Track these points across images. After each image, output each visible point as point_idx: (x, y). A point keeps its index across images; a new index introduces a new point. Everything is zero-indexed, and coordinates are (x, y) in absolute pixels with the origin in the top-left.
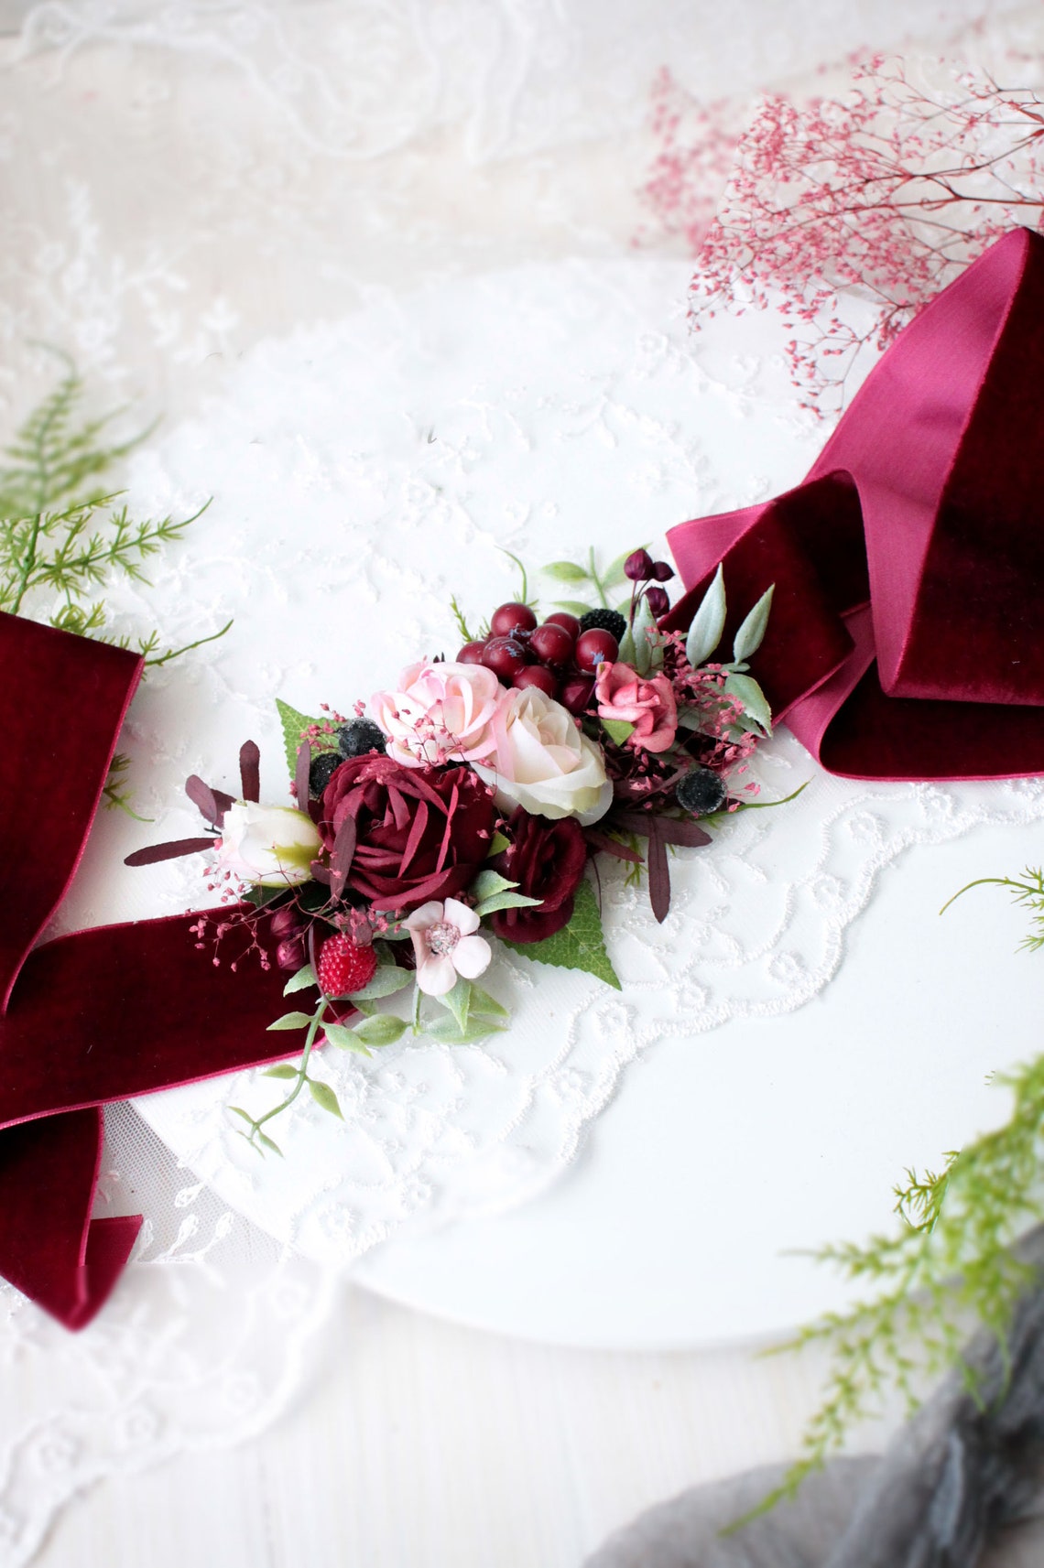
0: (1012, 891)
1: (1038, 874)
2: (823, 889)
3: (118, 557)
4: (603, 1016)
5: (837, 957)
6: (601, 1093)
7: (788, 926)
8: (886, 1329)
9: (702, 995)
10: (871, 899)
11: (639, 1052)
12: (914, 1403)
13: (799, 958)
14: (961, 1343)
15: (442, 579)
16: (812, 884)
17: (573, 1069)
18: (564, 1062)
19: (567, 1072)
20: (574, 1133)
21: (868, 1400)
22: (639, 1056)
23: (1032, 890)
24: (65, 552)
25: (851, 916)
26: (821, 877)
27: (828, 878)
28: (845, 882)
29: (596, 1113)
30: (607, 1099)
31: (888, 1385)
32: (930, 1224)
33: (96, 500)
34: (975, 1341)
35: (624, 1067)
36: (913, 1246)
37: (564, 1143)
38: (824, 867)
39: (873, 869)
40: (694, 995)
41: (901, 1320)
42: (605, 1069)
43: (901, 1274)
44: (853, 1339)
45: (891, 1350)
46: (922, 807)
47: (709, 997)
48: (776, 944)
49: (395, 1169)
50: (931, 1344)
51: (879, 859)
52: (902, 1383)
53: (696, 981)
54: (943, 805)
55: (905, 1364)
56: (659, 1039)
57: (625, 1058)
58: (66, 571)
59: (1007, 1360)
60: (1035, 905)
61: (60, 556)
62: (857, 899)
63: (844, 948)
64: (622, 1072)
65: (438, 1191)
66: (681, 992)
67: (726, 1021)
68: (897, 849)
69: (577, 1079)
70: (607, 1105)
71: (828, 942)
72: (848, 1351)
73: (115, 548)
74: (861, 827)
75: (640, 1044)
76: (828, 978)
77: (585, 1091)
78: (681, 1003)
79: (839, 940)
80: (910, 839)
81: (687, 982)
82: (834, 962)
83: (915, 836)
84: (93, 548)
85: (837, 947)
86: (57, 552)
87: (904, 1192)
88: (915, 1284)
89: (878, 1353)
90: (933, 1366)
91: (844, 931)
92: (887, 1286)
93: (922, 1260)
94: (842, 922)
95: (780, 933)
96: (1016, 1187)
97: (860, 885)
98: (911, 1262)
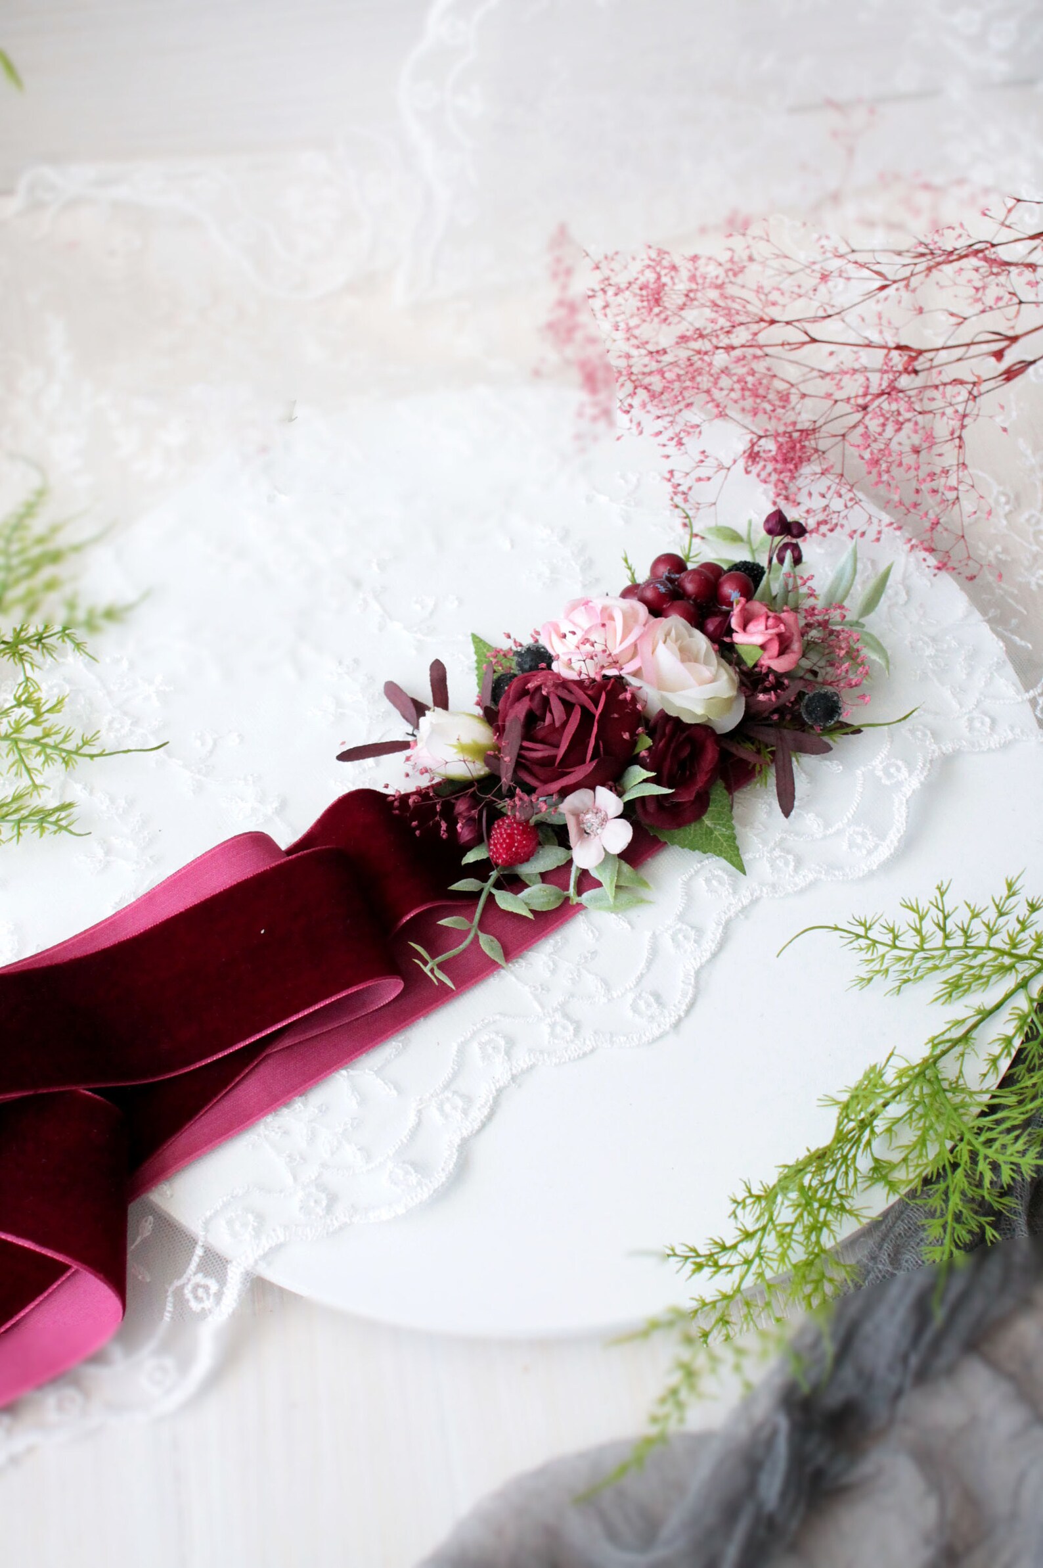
0: (841, 937)
1: (863, 921)
2: (680, 936)
3: (68, 635)
4: (482, 1046)
5: (690, 995)
6: (478, 1114)
7: (650, 968)
8: (724, 1321)
9: (571, 1028)
10: (721, 946)
11: (514, 1078)
12: (748, 1386)
13: (657, 997)
14: (790, 1332)
16: (670, 932)
17: (455, 1092)
18: (446, 1087)
19: (450, 1095)
20: (454, 1150)
21: (707, 1384)
22: (513, 1082)
23: (858, 936)
24: (21, 630)
25: (704, 960)
26: (678, 926)
27: (684, 927)
28: (700, 931)
29: (474, 1132)
30: (484, 1120)
31: (725, 1370)
32: (764, 1228)
33: (51, 585)
34: (802, 1331)
35: (500, 1091)
36: (748, 1248)
37: (445, 1159)
38: (681, 918)
39: (724, 918)
40: (565, 1028)
41: (736, 1314)
42: (483, 1093)
43: (738, 1272)
44: (694, 1330)
45: (729, 1339)
46: (768, 865)
47: (577, 1031)
48: (637, 984)
49: (295, 1179)
50: (763, 1335)
51: (729, 911)
52: (737, 1368)
53: (566, 1016)
55: (740, 1352)
56: (532, 1068)
57: (502, 1084)
58: (24, 647)
59: (829, 1347)
60: (861, 949)
61: (17, 634)
62: (709, 945)
63: (697, 987)
64: (498, 1095)
65: (333, 1199)
66: (553, 1026)
67: (592, 1051)
68: (746, 902)
69: (459, 1102)
70: (484, 1125)
71: (683, 982)
72: (689, 1340)
73: (65, 629)
74: (714, 883)
75: (514, 1072)
76: (682, 1014)
77: (465, 1112)
78: (553, 1034)
79: (693, 981)
80: (757, 894)
81: (558, 1017)
82: (687, 1000)
83: (762, 891)
84: (46, 627)
85: (691, 987)
86: (15, 629)
87: (739, 1200)
88: (749, 1281)
89: (716, 1339)
90: (764, 1354)
91: (698, 973)
92: (725, 1283)
93: (757, 1261)
94: (697, 965)
95: (642, 974)
96: (841, 1197)
97: (713, 933)
98: (748, 1262)
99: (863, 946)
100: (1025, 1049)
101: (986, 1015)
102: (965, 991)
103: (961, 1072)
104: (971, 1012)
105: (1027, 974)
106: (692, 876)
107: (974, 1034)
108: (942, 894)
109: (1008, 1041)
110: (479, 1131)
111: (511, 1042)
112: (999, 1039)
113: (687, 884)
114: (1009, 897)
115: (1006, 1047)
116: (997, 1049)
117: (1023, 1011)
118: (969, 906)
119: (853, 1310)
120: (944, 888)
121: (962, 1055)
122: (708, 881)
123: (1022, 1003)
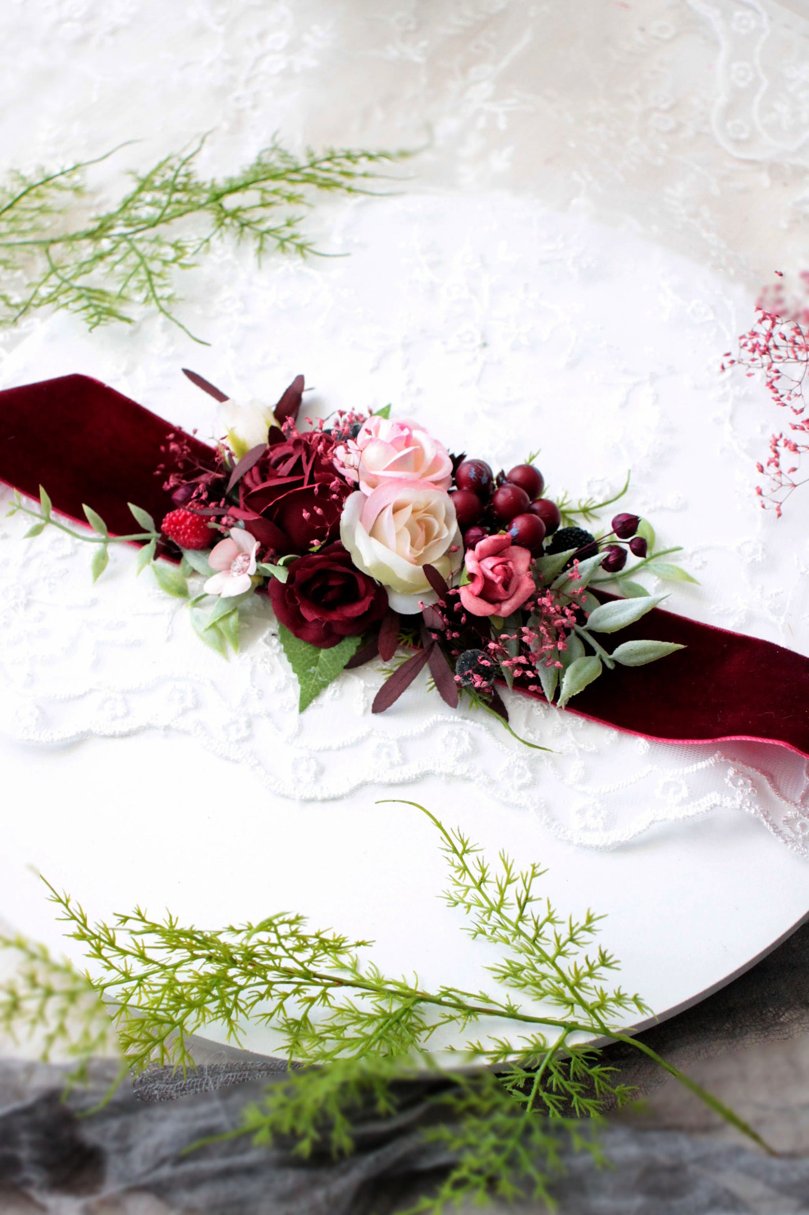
0: (441, 838)
1: (465, 841)
2: (385, 750)
4: (176, 690)
5: (340, 792)
6: (119, 727)
7: (339, 749)
8: (72, 996)
9: (242, 734)
11: (167, 728)
12: (45, 1057)
13: (321, 771)
15: (419, 391)
16: (382, 742)
17: (126, 701)
18: (125, 692)
19: (121, 699)
21: (21, 1026)
22: (165, 730)
23: (455, 850)
24: (244, 210)
25: (377, 780)
27: (397, 747)
28: (405, 760)
29: (102, 734)
30: (117, 733)
31: (41, 1031)
32: (164, 967)
33: (290, 198)
35: (149, 727)
36: (138, 968)
37: (67, 730)
38: (402, 742)
39: (429, 769)
40: (238, 730)
41: (86, 1001)
43: (113, 975)
44: (45, 979)
45: (63, 1013)
47: (245, 739)
48: (319, 751)
50: (87, 1034)
51: (439, 766)
52: (50, 1039)
53: (249, 725)
54: (521, 776)
55: (62, 1029)
56: (187, 733)
57: (156, 724)
58: (230, 221)
59: (113, 1092)
60: (453, 865)
61: (237, 210)
62: (396, 774)
63: (352, 793)
64: (145, 728)
66: (234, 722)
67: (234, 761)
68: (458, 772)
69: (120, 708)
70: (113, 736)
71: (348, 780)
72: (33, 981)
73: (268, 232)
74: (455, 740)
75: (173, 725)
76: (319, 798)
77: (114, 718)
78: (226, 727)
80: (474, 775)
81: (244, 719)
83: (479, 776)
84: (257, 222)
86: (239, 207)
88: (112, 992)
89: (54, 1004)
90: (74, 1050)
91: (364, 785)
92: (96, 971)
93: (135, 983)
94: (369, 779)
95: (329, 749)
96: (236, 1005)
97: (410, 771)
98: (127, 977)
99: (456, 864)
100: (512, 1069)
101: (512, 1014)
102: (519, 985)
103: (434, 1027)
104: (504, 1002)
105: (581, 1022)
106: (447, 721)
107: (483, 1017)
108: (534, 875)
109: (507, 1051)
110: (105, 737)
111: (197, 706)
112: (501, 1043)
113: (436, 725)
114: (583, 929)
115: (499, 1053)
116: (490, 1046)
117: (545, 1044)
118: (549, 907)
119: (156, 1088)
120: (538, 871)
121: (452, 1018)
122: (451, 734)
123: (553, 1038)
